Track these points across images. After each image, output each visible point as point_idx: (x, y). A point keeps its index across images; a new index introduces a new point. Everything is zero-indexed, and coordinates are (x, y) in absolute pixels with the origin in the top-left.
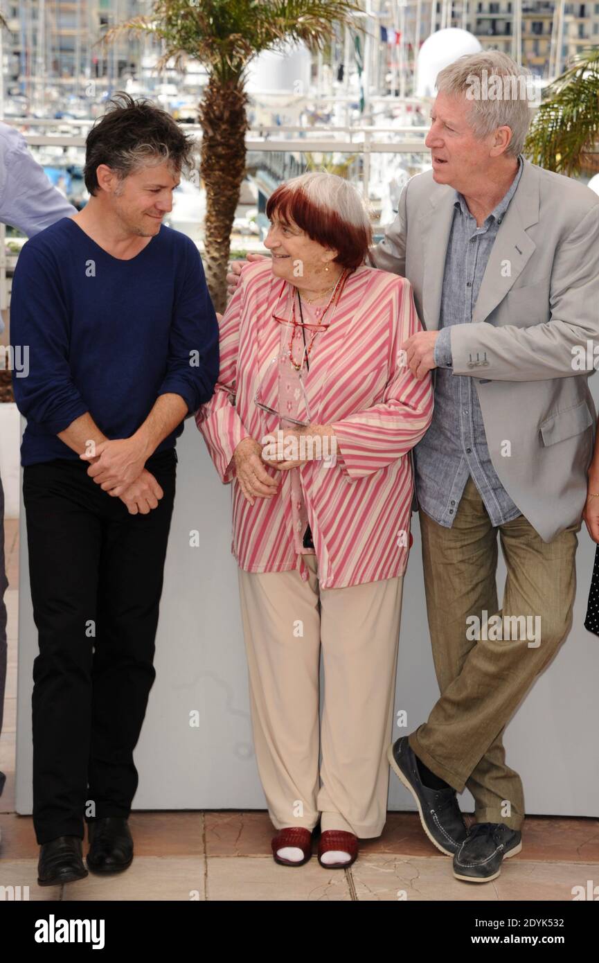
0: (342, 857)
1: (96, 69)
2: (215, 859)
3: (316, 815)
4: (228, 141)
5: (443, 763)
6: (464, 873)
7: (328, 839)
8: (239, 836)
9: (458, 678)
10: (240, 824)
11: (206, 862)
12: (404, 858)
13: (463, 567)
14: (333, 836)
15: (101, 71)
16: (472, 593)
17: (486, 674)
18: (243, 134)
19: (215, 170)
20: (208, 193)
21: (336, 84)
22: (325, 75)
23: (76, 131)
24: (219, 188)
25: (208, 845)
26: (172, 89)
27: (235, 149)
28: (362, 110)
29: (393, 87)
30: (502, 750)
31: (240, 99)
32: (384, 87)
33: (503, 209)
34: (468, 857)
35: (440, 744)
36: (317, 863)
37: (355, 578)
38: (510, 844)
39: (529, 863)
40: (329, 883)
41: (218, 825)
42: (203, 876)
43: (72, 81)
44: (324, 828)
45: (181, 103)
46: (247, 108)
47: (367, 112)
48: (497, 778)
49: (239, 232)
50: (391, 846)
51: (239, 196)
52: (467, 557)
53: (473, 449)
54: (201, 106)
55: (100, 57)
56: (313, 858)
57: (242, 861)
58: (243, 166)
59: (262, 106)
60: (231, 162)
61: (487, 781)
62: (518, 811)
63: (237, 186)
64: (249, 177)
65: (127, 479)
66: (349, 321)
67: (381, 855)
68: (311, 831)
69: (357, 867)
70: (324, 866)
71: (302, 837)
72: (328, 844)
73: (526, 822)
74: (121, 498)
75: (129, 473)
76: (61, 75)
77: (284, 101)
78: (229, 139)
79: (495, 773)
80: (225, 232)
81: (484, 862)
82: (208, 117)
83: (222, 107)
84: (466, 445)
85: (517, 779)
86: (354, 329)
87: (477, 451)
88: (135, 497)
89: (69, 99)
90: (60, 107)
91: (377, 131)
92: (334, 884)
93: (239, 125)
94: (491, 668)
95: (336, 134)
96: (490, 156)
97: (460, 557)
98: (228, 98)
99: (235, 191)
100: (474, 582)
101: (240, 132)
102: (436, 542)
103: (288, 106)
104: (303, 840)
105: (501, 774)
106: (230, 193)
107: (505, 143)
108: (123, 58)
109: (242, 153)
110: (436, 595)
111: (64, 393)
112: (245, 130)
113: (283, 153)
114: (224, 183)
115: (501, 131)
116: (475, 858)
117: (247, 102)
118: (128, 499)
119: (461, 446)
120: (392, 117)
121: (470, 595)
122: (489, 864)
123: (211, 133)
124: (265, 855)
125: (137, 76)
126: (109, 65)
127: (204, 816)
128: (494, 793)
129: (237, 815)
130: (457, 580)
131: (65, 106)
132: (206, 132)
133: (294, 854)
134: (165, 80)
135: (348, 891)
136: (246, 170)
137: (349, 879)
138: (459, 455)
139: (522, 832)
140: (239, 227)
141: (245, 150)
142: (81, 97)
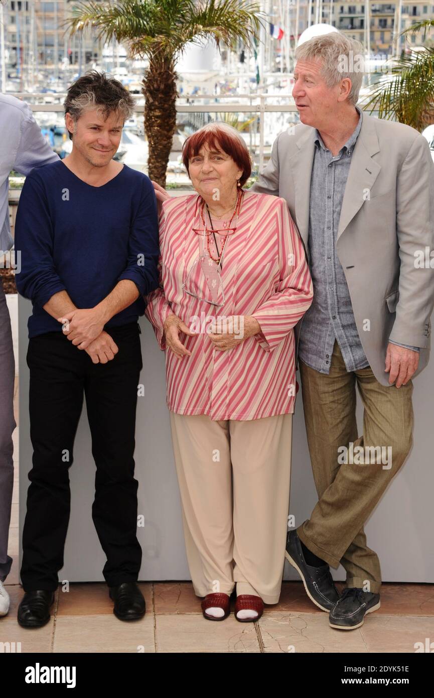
0: (252, 613)
1: (71, 58)
2: (161, 616)
3: (233, 584)
4: (163, 106)
5: (323, 548)
6: (337, 623)
7: (241, 601)
8: (178, 599)
9: (331, 485)
10: (179, 591)
11: (155, 618)
12: (296, 614)
13: (334, 406)
14: (245, 599)
15: (73, 59)
16: (340, 424)
17: (353, 482)
18: (174, 101)
19: (155, 126)
20: (150, 142)
21: (240, 65)
22: (233, 59)
23: (57, 102)
24: (157, 138)
25: (156, 606)
26: (123, 71)
27: (168, 111)
28: (258, 83)
29: (282, 66)
30: (364, 536)
31: (172, 76)
32: (275, 66)
33: (352, 142)
34: (340, 612)
35: (321, 534)
36: (234, 618)
37: (258, 414)
38: (372, 603)
39: (386, 616)
40: (243, 632)
41: (163, 592)
42: (153, 628)
43: (53, 67)
44: (239, 594)
45: (130, 81)
46: (177, 82)
47: (261, 84)
48: (361, 556)
49: (172, 171)
50: (287, 606)
51: (172, 144)
52: (336, 399)
53: (338, 317)
54: (144, 81)
55: (73, 50)
56: (231, 615)
57: (180, 617)
58: (174, 123)
59: (188, 82)
60: (166, 121)
61: (354, 558)
62: (377, 580)
63: (170, 137)
64: (179, 131)
65: (90, 336)
66: (248, 230)
67: (280, 612)
68: (229, 596)
69: (263, 621)
70: (239, 620)
71: (223, 600)
72: (242, 605)
73: (383, 587)
74: (86, 350)
75: (91, 332)
76: (46, 63)
77: (203, 77)
78: (164, 104)
79: (359, 553)
80: (162, 170)
81: (351, 615)
82: (149, 89)
83: (159, 82)
84: (332, 313)
85: (375, 557)
86: (253, 234)
87: (340, 318)
88: (96, 350)
89: (51, 79)
90: (45, 85)
91: (270, 97)
92: (246, 633)
93: (171, 94)
94: (356, 478)
95: (240, 99)
96: (338, 102)
97: (331, 399)
98: (163, 75)
99: (168, 141)
100: (341, 417)
101: (171, 99)
102: (315, 388)
103: (206, 81)
104: (224, 601)
105: (364, 553)
106: (166, 142)
107: (347, 90)
108: (89, 50)
109: (174, 114)
110: (315, 426)
111: (46, 276)
112: (175, 98)
113: (203, 113)
114: (161, 135)
115: (344, 82)
116: (344, 613)
117: (177, 78)
118: (91, 352)
119: (329, 315)
120: (280, 87)
121: (339, 426)
122: (354, 617)
123: (151, 100)
124: (197, 613)
125: (99, 62)
126: (79, 55)
127: (153, 586)
128: (358, 567)
129: (176, 585)
130: (329, 416)
131: (48, 84)
132: (147, 101)
133: (218, 612)
134: (118, 65)
135: (257, 638)
136: (176, 126)
137: (257, 629)
138: (327, 322)
139: (380, 594)
140: (172, 167)
141: (175, 112)
142: (59, 78)
